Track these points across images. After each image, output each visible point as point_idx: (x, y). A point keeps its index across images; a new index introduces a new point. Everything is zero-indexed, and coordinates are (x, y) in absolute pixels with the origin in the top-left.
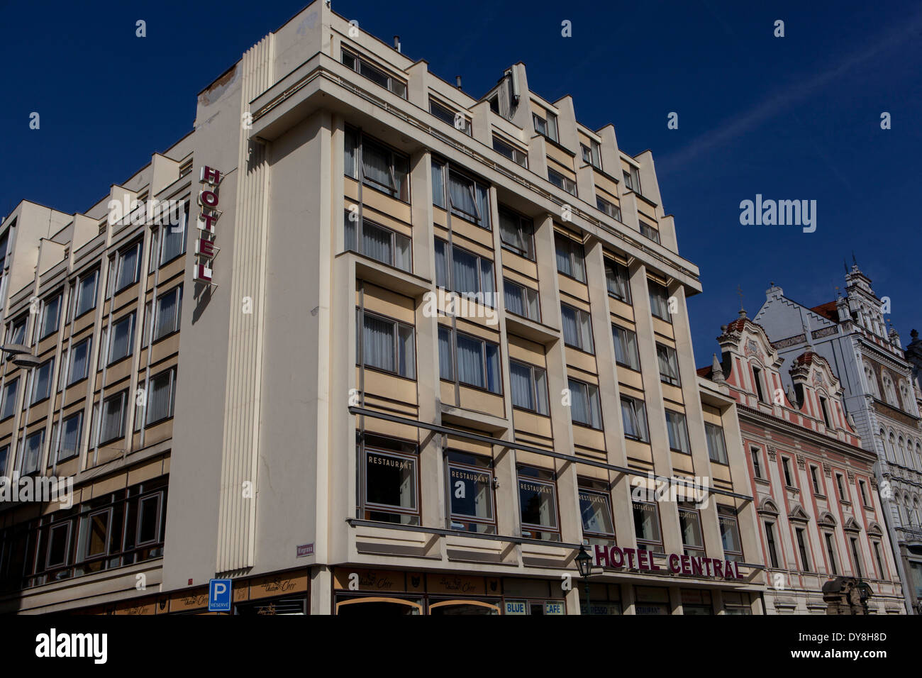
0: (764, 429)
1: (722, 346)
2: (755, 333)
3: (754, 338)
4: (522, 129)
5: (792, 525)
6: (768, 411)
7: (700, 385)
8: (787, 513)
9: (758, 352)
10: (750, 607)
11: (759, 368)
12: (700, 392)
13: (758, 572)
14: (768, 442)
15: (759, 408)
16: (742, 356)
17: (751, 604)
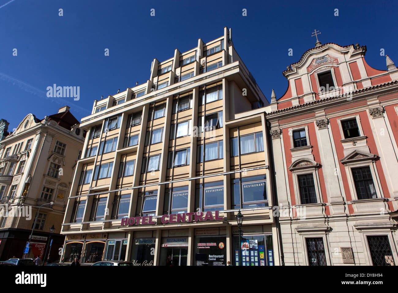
2: (324, 51)
3: (324, 54)
8: (340, 160)
10: (272, 233)
14: (318, 118)
16: (303, 75)
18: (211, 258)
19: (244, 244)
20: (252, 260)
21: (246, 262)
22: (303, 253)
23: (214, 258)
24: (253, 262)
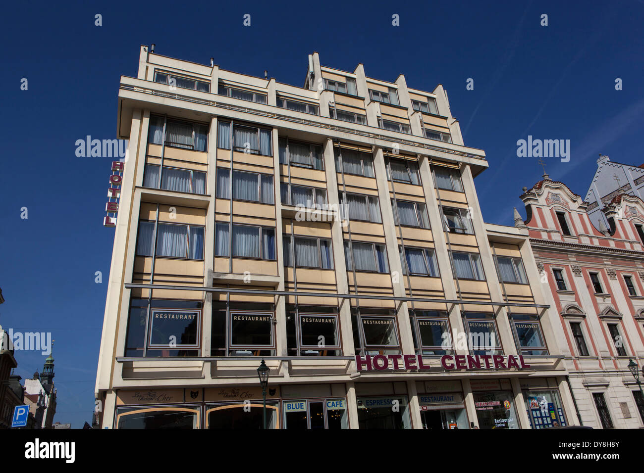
0: (567, 255)
1: (525, 201)
2: (557, 188)
3: (557, 192)
4: (316, 91)
5: (603, 322)
6: (576, 242)
7: (488, 231)
8: (597, 313)
9: (562, 201)
10: (558, 388)
11: (564, 212)
12: (488, 235)
13: (560, 361)
14: (571, 263)
15: (563, 240)
16: (543, 206)
17: (558, 386)
18: (498, 423)
19: (533, 401)
20: (545, 422)
21: (539, 425)
22: (594, 410)
23: (502, 423)
24: (546, 424)
